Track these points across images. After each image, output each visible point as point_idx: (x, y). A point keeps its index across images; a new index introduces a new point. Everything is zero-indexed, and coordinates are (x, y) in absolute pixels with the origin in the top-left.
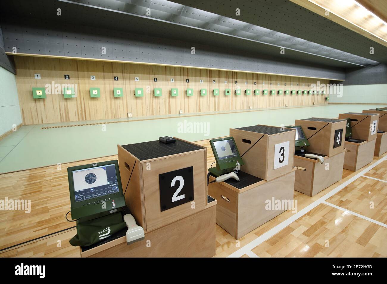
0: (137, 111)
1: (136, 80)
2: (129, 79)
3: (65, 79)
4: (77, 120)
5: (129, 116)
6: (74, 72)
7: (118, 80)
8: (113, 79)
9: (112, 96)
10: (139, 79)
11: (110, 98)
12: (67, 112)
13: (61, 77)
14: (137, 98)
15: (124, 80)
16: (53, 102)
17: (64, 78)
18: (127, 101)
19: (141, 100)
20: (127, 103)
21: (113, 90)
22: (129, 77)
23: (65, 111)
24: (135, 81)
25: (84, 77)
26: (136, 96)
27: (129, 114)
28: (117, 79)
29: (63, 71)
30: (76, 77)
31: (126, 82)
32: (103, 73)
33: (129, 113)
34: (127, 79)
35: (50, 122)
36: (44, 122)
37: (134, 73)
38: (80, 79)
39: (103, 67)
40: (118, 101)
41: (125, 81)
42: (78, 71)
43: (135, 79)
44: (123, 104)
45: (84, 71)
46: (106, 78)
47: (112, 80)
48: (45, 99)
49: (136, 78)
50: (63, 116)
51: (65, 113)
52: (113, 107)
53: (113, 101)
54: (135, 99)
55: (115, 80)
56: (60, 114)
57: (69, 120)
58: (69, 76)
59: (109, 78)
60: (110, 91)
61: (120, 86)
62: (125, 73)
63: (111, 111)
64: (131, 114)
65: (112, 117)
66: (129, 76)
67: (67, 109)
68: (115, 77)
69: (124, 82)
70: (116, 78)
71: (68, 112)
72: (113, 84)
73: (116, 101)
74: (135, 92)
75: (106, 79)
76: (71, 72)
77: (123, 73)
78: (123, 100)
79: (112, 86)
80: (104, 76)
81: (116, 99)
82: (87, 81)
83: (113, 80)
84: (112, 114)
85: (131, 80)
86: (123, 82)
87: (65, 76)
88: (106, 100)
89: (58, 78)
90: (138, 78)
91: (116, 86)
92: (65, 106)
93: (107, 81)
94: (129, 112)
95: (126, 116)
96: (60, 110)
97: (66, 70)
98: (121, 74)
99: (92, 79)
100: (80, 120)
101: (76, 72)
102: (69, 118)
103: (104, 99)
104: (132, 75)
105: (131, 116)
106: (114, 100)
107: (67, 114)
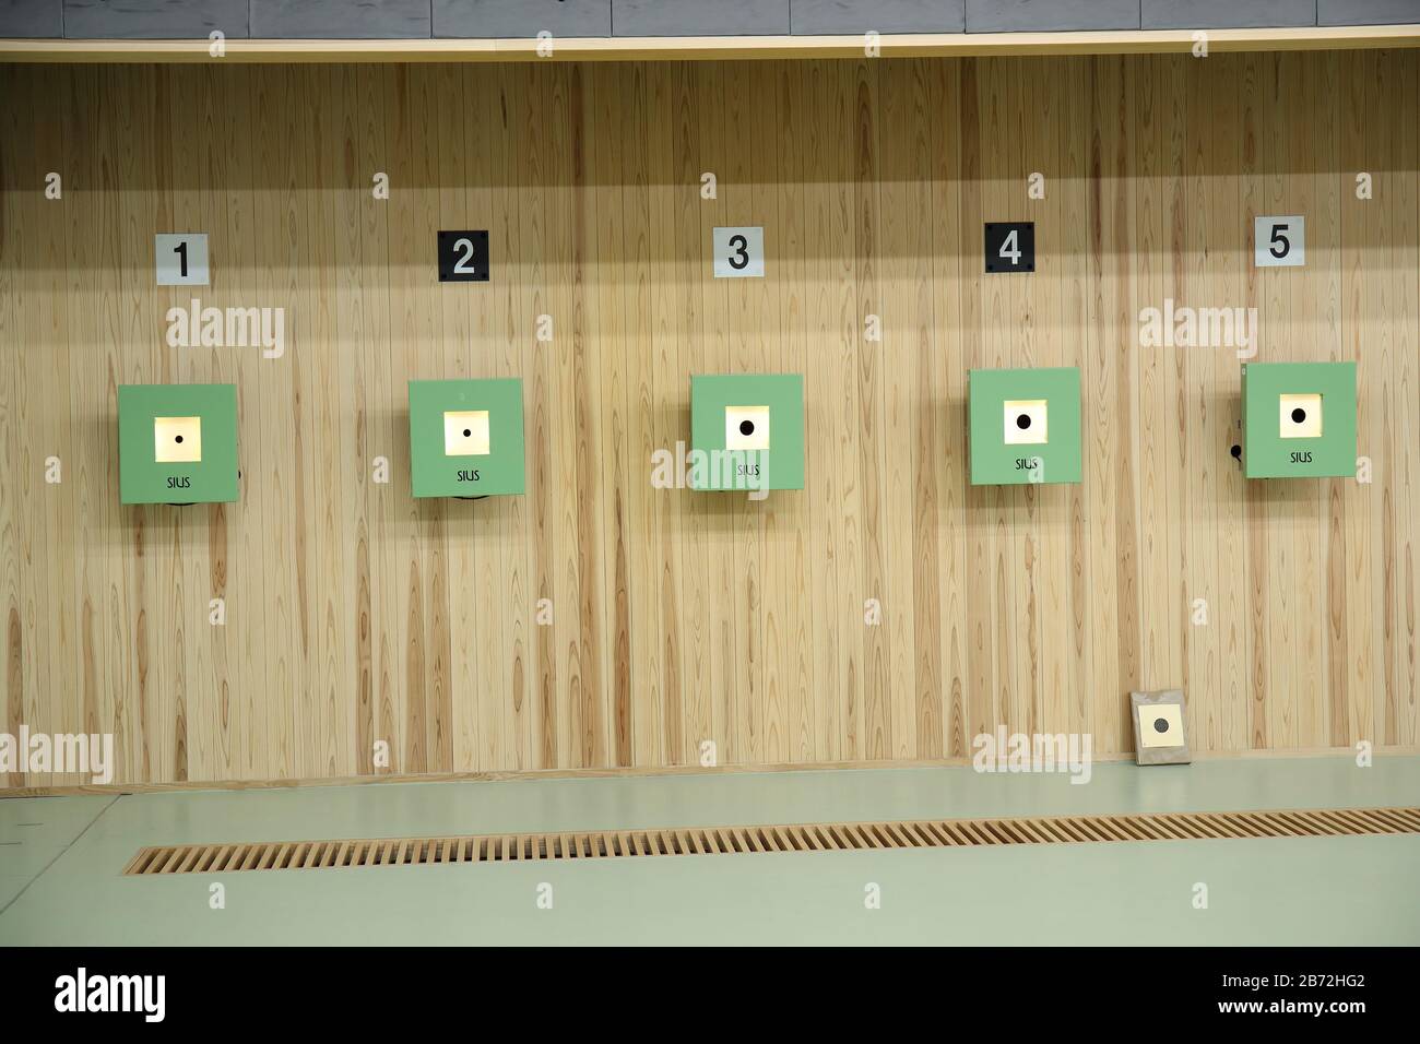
0: (1259, 667)
1: (1263, 257)
2: (1178, 247)
3: (446, 275)
4: (533, 760)
5: (1148, 738)
6: (538, 191)
7: (1027, 265)
8: (966, 252)
9: (946, 479)
10: (1310, 244)
11: (925, 495)
12: (429, 661)
13: (406, 262)
14: (1260, 492)
15: (1109, 260)
16: (301, 541)
17: (435, 271)
18: (1126, 529)
19: (1325, 521)
20: (1126, 560)
21: (957, 394)
22: (1179, 227)
23: (415, 642)
24: (1251, 268)
25: (635, 248)
26: (1253, 472)
27: (1146, 715)
28: (1015, 256)
29: (430, 192)
30: (551, 255)
31: (1133, 279)
32: (850, 187)
33: (1155, 697)
34: (1145, 248)
35: (248, 775)
36: (196, 771)
37: (1249, 161)
38: (591, 269)
39: (864, 106)
40: (1007, 539)
41: (1123, 271)
42: (579, 179)
43: (1250, 244)
44: (1077, 570)
45: (642, 179)
46: (893, 252)
47: (955, 262)
48: (229, 510)
49: (1263, 227)
50: (386, 701)
51: (415, 668)
52: (953, 615)
53: (953, 536)
54: (1241, 506)
55: (996, 265)
56: (364, 678)
57: (446, 757)
58: (480, 239)
59: (922, 246)
60: (926, 409)
61: (1055, 344)
62: (1122, 173)
63: (927, 663)
64: (1172, 713)
65: (926, 726)
66: (1177, 207)
67: (440, 619)
68: (995, 233)
69: (1110, 282)
70: (1013, 236)
71: (441, 665)
72: (971, 316)
73: (991, 536)
74: (1240, 423)
75: (880, 264)
76: (507, 196)
77: (1096, 173)
78: (1077, 521)
79: (949, 341)
80: (866, 222)
81: (990, 513)
82: (666, 293)
83: (966, 274)
84: (927, 697)
85: (1192, 258)
86: (1087, 283)
87: (446, 239)
88: (872, 528)
89: (373, 271)
90: (1296, 229)
91: (997, 342)
92: (415, 589)
93: (897, 286)
94: (1149, 681)
95: (1113, 738)
96: (364, 633)
97: (461, 180)
98: (1078, 187)
99: (722, 269)
100: (564, 757)
101: (564, 193)
102: (442, 727)
103: (853, 506)
104: (1212, 193)
105: (1174, 738)
106: (970, 522)
107: (429, 680)
